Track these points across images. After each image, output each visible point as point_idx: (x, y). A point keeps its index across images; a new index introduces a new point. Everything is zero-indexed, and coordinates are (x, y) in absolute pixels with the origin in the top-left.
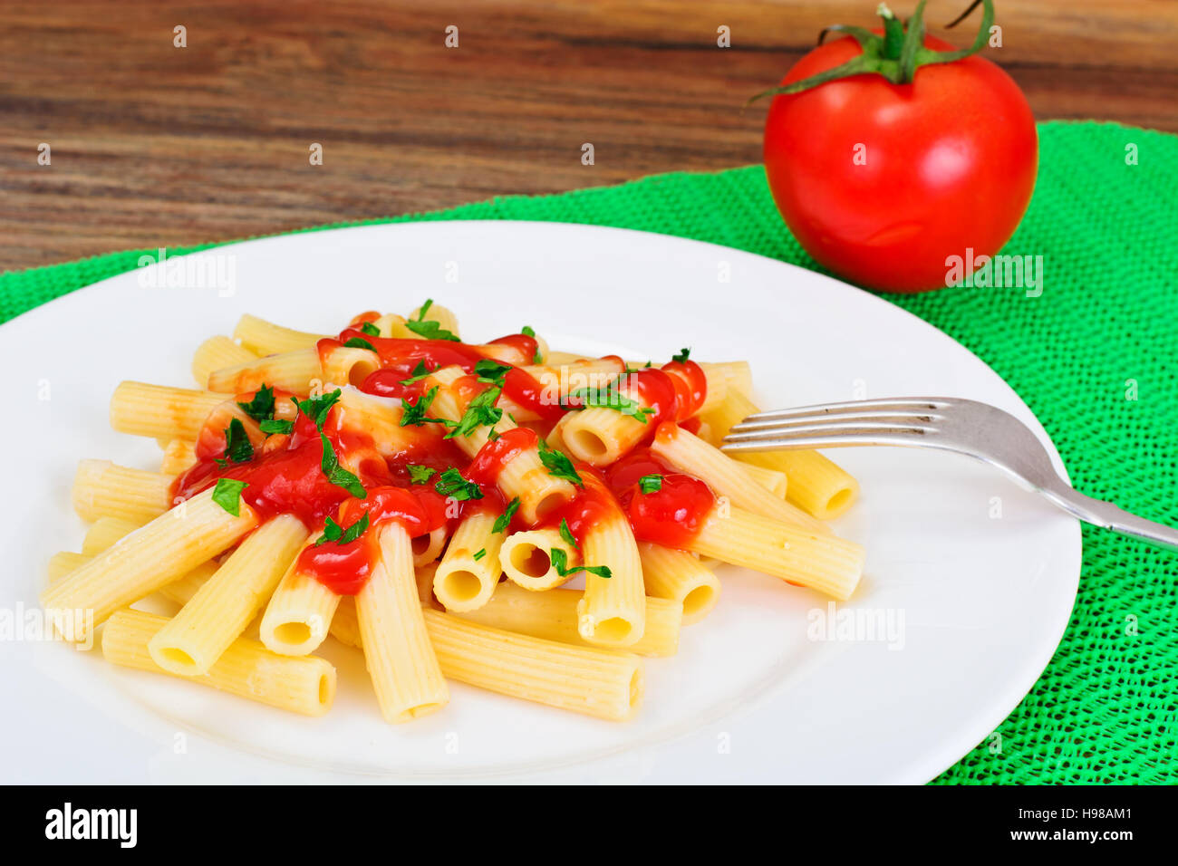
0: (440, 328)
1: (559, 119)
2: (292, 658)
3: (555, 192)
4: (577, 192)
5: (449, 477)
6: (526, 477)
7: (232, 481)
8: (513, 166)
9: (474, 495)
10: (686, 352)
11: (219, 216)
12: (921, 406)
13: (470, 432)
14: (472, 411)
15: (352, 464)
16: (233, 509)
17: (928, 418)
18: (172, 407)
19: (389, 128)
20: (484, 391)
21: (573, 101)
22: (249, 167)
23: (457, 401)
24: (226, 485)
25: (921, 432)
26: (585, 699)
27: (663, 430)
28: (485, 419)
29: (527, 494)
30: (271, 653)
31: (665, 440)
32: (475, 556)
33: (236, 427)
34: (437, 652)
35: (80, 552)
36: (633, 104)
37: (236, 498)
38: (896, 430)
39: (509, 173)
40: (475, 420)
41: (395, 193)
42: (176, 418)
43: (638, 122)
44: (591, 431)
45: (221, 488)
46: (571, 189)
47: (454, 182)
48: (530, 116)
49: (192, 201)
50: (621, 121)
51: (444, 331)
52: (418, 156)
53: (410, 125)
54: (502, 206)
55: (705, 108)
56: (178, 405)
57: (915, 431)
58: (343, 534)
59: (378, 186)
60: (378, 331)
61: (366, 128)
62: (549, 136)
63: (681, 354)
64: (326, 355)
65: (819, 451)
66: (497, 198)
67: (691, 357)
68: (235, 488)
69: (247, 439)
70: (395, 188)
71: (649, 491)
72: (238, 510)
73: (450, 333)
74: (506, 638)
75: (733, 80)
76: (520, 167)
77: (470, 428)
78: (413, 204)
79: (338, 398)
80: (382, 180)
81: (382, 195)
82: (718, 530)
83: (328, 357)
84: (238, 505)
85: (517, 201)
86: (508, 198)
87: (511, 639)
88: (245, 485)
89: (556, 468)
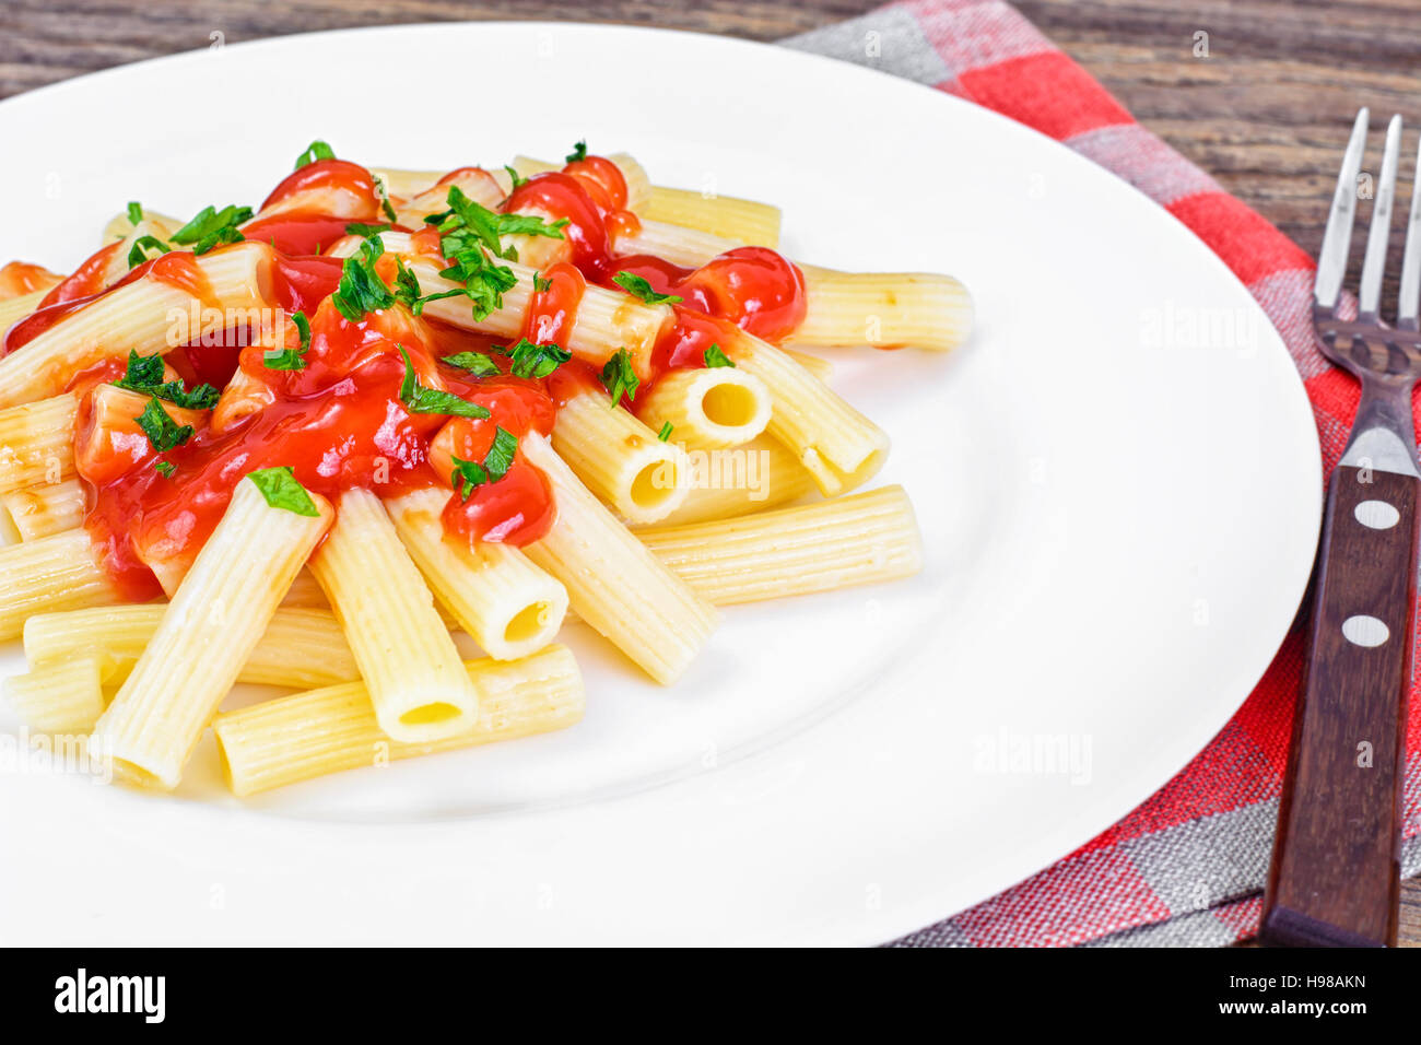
6: (619, 320)
7: (269, 472)
10: (581, 147)
16: (307, 509)
24: (270, 479)
32: (661, 436)
45: (267, 486)
58: (486, 469)
63: (574, 151)
64: (187, 273)
67: (590, 152)
68: (283, 478)
72: (313, 507)
83: (201, 275)
84: (309, 500)
87: (736, 526)
88: (288, 469)
89: (644, 293)
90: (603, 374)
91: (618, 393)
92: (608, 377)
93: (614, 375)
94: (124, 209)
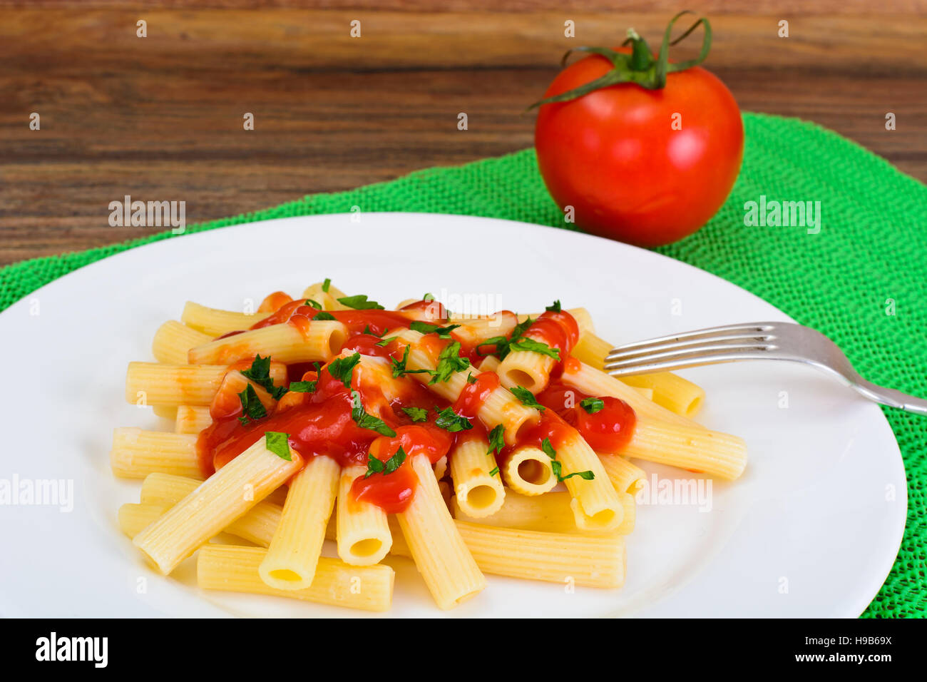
0: (368, 300)
1: (319, 132)
2: (365, 567)
3: (348, 189)
4: (364, 188)
5: (446, 414)
6: (505, 409)
7: (278, 434)
8: (301, 171)
9: (466, 426)
10: (557, 304)
11: (88, 226)
12: (750, 330)
13: (447, 378)
14: (444, 362)
15: (374, 411)
16: (285, 456)
17: (762, 338)
18: (179, 380)
19: (189, 147)
20: (448, 345)
21: (323, 117)
22: (93, 186)
23: (429, 355)
24: (274, 437)
25: (764, 349)
26: (589, 574)
27: (570, 364)
28: (456, 367)
29: (509, 422)
30: (348, 565)
31: (573, 372)
32: (490, 473)
33: (250, 391)
34: (473, 553)
35: (139, 502)
36: (369, 117)
37: (286, 446)
38: (743, 349)
39: (304, 177)
40: (449, 369)
41: (221, 198)
42: (183, 389)
43: (379, 131)
44: (522, 370)
45: (271, 440)
46: (360, 186)
47: (262, 187)
48: (294, 132)
49: (60, 216)
50: (366, 131)
51: (371, 303)
52: (222, 168)
53: (204, 144)
54: (313, 203)
55: (425, 116)
56: (184, 377)
57: (759, 348)
58: (385, 466)
59: (204, 193)
60: (320, 307)
61: (171, 148)
62: (317, 146)
63: (552, 305)
64: (304, 328)
65: (673, 372)
66: (307, 197)
68: (281, 438)
69: (258, 399)
70: (219, 194)
71: (596, 410)
72: (290, 456)
73: (376, 303)
74: (517, 534)
75: (434, 93)
76: (305, 171)
77: (448, 375)
78: (238, 206)
79: (359, 360)
80: (205, 188)
81: (211, 201)
82: (644, 438)
83: (307, 330)
84: (289, 452)
85: (323, 198)
86: (315, 196)
87: (522, 534)
88: (287, 435)
89: (525, 400)
90: (489, 434)
91: (493, 445)
92: (492, 437)
93: (495, 435)
94: (323, 281)
